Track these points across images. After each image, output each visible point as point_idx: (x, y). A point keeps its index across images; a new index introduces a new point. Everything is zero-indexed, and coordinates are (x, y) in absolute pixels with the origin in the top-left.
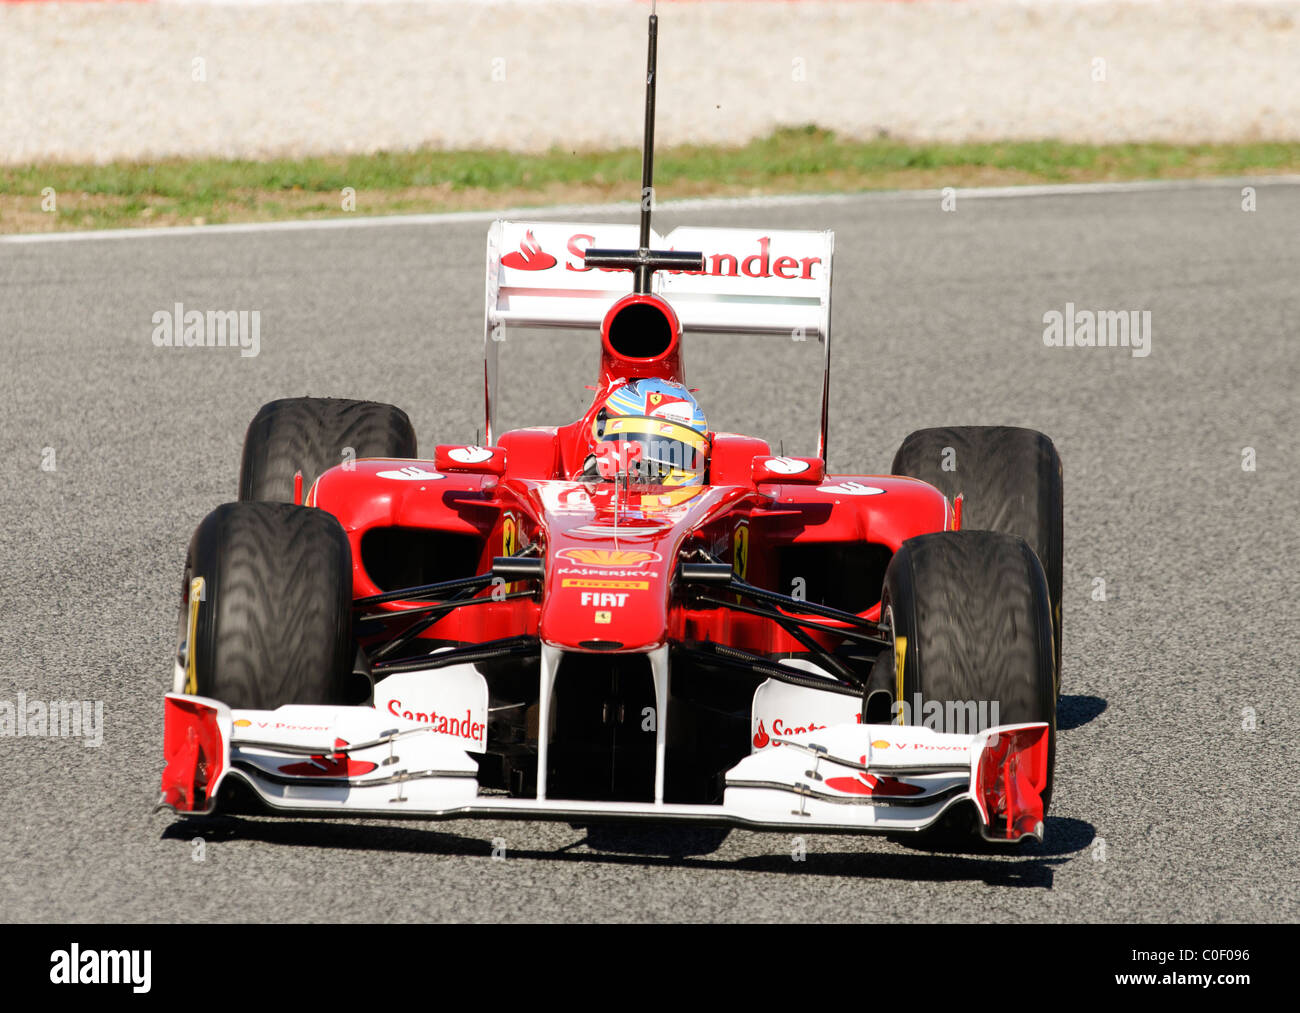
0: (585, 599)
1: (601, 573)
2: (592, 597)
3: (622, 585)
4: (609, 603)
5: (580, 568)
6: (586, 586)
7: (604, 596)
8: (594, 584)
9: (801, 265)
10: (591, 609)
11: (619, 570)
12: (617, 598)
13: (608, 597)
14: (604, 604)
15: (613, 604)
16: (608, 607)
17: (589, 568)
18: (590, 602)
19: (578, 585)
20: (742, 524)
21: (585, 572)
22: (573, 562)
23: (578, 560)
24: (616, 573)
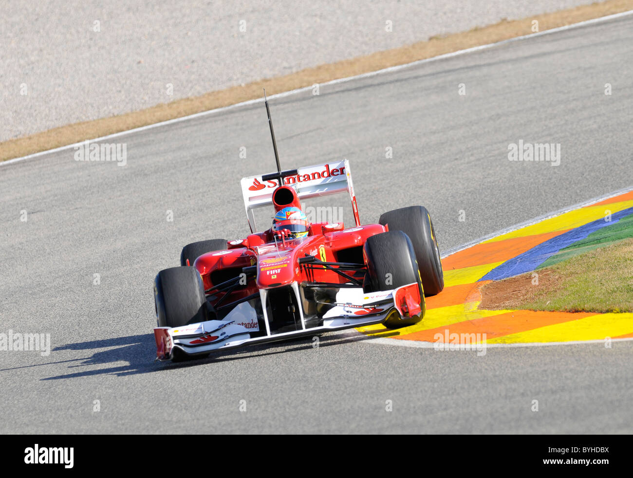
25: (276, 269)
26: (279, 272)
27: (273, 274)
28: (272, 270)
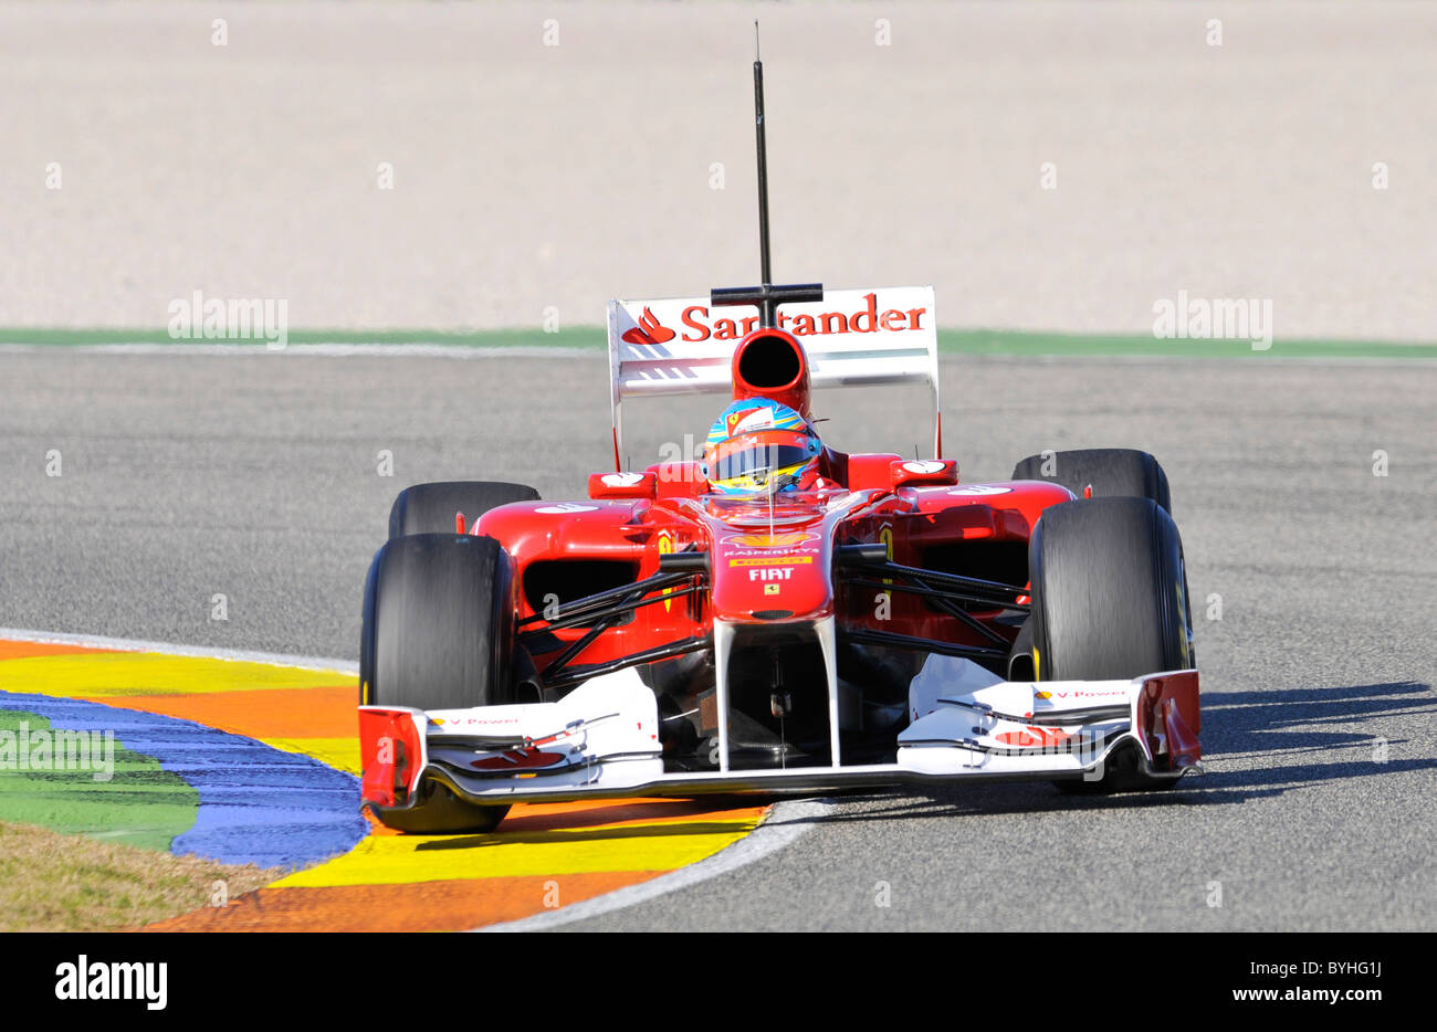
25: (780, 567)
26: (788, 576)
27: (768, 582)
28: (767, 568)
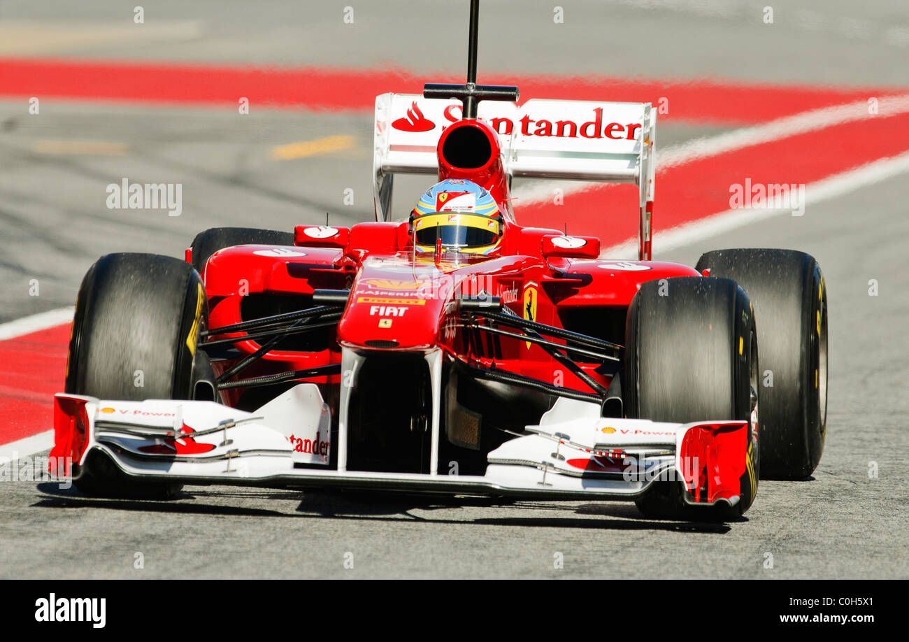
0: (373, 311)
1: (390, 294)
2: (379, 310)
3: (404, 302)
4: (392, 314)
5: (374, 291)
6: (376, 302)
7: (389, 309)
8: (382, 301)
9: (626, 129)
10: (377, 317)
11: (404, 292)
12: (399, 310)
13: (392, 310)
14: (387, 314)
15: (395, 314)
16: (391, 317)
17: (380, 291)
18: (377, 313)
19: (370, 301)
20: (531, 286)
21: (377, 293)
22: (370, 287)
23: (373, 286)
24: (402, 294)
